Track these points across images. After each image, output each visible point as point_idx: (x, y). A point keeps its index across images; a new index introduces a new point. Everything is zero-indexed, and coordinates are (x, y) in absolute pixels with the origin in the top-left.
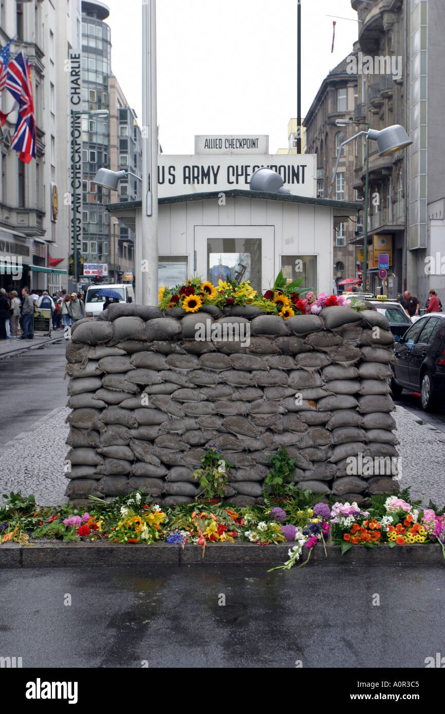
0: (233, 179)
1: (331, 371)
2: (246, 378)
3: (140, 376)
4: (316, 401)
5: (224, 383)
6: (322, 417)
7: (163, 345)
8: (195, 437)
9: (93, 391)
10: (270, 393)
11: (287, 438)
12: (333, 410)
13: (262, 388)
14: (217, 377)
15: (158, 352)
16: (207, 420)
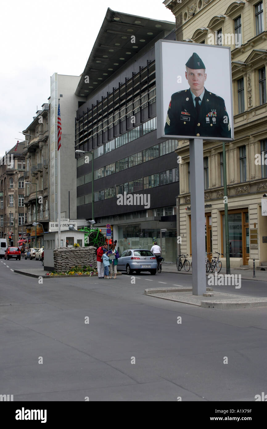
0: (64, 226)
1: (90, 255)
2: (80, 256)
3: (67, 256)
4: (89, 259)
5: (77, 257)
6: (90, 261)
7: (70, 252)
8: (74, 264)
9: (61, 258)
10: (83, 258)
11: (85, 264)
12: (91, 260)
13: (82, 257)
14: (76, 256)
15: (69, 253)
16: (75, 262)
